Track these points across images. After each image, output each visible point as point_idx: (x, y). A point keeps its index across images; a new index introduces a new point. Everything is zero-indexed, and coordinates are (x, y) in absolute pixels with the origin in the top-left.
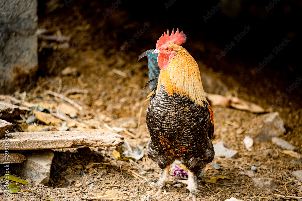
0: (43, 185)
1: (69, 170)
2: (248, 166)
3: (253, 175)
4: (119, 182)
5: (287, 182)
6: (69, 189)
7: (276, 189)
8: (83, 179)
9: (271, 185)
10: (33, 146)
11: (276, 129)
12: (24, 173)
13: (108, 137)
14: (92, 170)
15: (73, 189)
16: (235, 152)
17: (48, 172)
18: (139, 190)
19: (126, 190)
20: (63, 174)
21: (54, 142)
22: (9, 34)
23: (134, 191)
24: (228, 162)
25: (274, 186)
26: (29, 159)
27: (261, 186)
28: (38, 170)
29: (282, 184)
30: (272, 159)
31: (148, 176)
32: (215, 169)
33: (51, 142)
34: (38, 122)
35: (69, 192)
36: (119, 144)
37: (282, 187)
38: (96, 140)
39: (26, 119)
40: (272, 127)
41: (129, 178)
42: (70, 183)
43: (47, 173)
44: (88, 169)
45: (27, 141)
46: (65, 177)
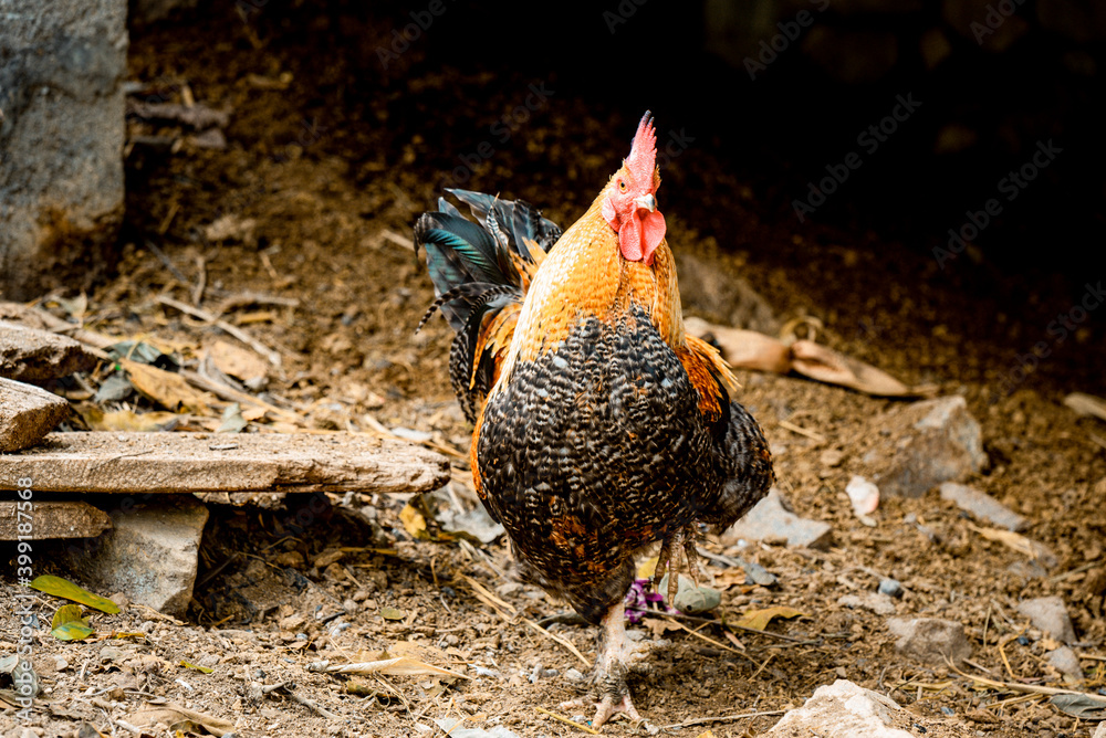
0: (171, 618)
1: (256, 568)
2: (869, 576)
3: (891, 608)
4: (431, 615)
5: (1007, 637)
6: (259, 635)
7: (970, 658)
8: (307, 603)
9: (952, 646)
10: (138, 481)
11: (958, 453)
12: (102, 574)
13: (396, 458)
14: (336, 571)
15: (274, 635)
16: (821, 528)
17: (190, 571)
18: (499, 646)
19: (456, 646)
20: (236, 582)
21: (213, 467)
22: (28, 90)
23: (485, 648)
24: (797, 561)
25: (962, 650)
26: (121, 526)
27: (919, 646)
28: (152, 565)
29: (989, 643)
30: (946, 556)
31: (526, 599)
32: (754, 583)
33: (203, 469)
34: (136, 399)
35: (261, 643)
36: (435, 482)
37: (989, 651)
38: (356, 469)
39: (97, 386)
40: (941, 447)
41: (462, 603)
42: (262, 614)
43: (185, 575)
44: (322, 569)
45: (121, 463)
46: (245, 593)
